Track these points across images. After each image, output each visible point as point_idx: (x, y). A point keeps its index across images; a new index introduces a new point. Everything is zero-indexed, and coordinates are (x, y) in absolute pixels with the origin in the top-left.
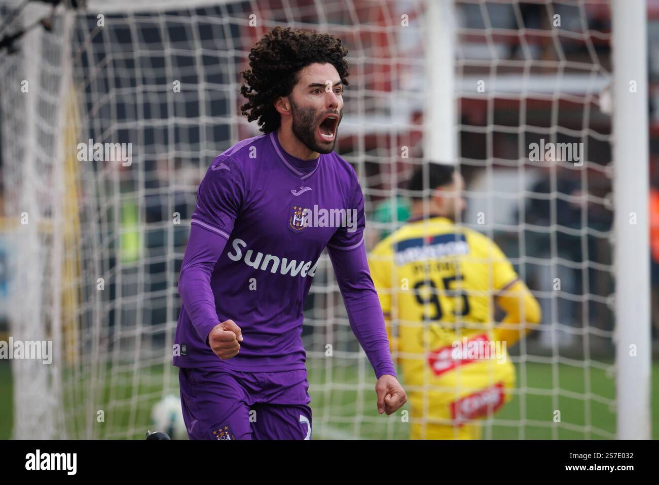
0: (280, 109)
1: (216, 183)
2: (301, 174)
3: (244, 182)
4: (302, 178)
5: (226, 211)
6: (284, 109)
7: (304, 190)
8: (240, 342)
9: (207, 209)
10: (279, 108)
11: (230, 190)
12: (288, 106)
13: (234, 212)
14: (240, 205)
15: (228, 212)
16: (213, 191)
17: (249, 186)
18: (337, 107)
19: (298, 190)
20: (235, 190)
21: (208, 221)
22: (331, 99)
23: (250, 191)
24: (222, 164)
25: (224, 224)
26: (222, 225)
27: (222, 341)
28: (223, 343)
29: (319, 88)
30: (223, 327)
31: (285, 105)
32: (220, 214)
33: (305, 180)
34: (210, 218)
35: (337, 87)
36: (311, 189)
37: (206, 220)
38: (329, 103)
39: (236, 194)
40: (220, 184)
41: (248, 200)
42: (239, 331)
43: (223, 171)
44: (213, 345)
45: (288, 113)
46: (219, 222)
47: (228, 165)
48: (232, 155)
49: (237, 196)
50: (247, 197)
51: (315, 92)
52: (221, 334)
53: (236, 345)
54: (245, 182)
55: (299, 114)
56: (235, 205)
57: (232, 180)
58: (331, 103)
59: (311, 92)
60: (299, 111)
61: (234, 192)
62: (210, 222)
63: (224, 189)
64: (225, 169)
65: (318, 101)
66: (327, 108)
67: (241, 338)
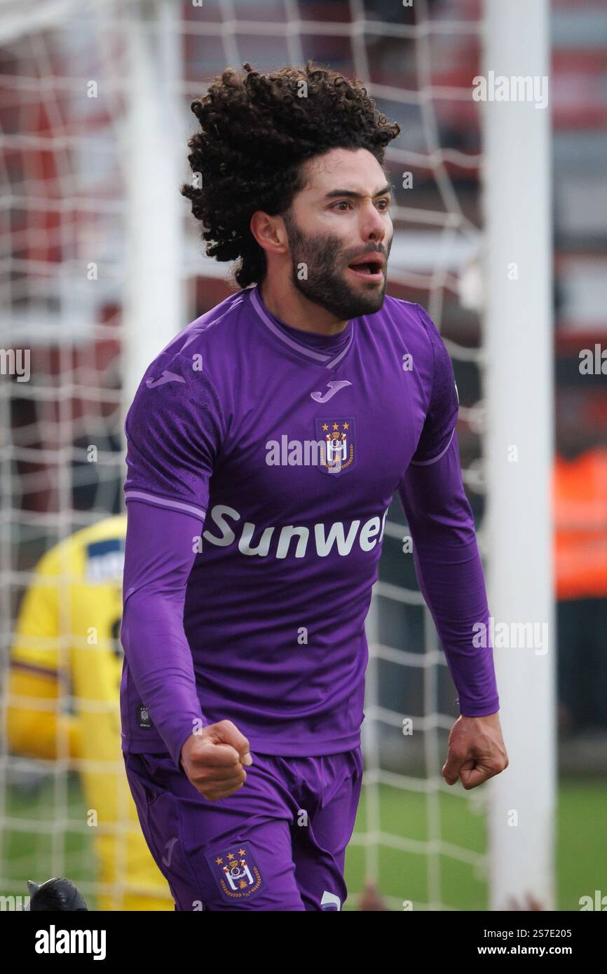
0: (265, 241)
1: (161, 413)
2: (324, 358)
3: (216, 402)
4: (330, 366)
5: (190, 465)
6: (272, 242)
7: (336, 387)
8: (245, 767)
9: (153, 468)
10: (261, 238)
11: (193, 421)
12: (281, 235)
13: (205, 465)
14: (215, 448)
15: (194, 468)
16: (158, 429)
17: (227, 405)
18: (382, 238)
19: (325, 391)
20: (202, 419)
21: (160, 491)
22: (372, 220)
23: (232, 415)
24: (166, 373)
25: (192, 492)
26: (189, 492)
27: (211, 766)
28: (211, 771)
29: (346, 200)
30: (211, 736)
31: (275, 233)
32: (181, 473)
33: (336, 368)
34: (162, 484)
35: (382, 198)
36: (349, 383)
37: (153, 489)
38: (368, 230)
39: (206, 428)
40: (169, 412)
41: (232, 435)
42: (245, 746)
43: (170, 386)
44: (193, 773)
45: (281, 250)
46: (182, 488)
47: (180, 373)
48: (183, 353)
49: (208, 431)
50: (228, 432)
51: (338, 206)
52: (210, 752)
53: (238, 774)
54: (220, 401)
55: (308, 251)
56: (206, 453)
57: (192, 401)
58: (371, 230)
59: (330, 207)
60: (307, 244)
61: (200, 424)
62: (165, 492)
63: (179, 422)
64: (175, 381)
65: (345, 226)
66: (364, 240)
67: (249, 759)
